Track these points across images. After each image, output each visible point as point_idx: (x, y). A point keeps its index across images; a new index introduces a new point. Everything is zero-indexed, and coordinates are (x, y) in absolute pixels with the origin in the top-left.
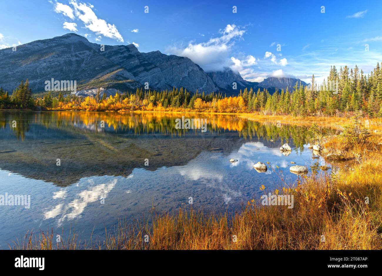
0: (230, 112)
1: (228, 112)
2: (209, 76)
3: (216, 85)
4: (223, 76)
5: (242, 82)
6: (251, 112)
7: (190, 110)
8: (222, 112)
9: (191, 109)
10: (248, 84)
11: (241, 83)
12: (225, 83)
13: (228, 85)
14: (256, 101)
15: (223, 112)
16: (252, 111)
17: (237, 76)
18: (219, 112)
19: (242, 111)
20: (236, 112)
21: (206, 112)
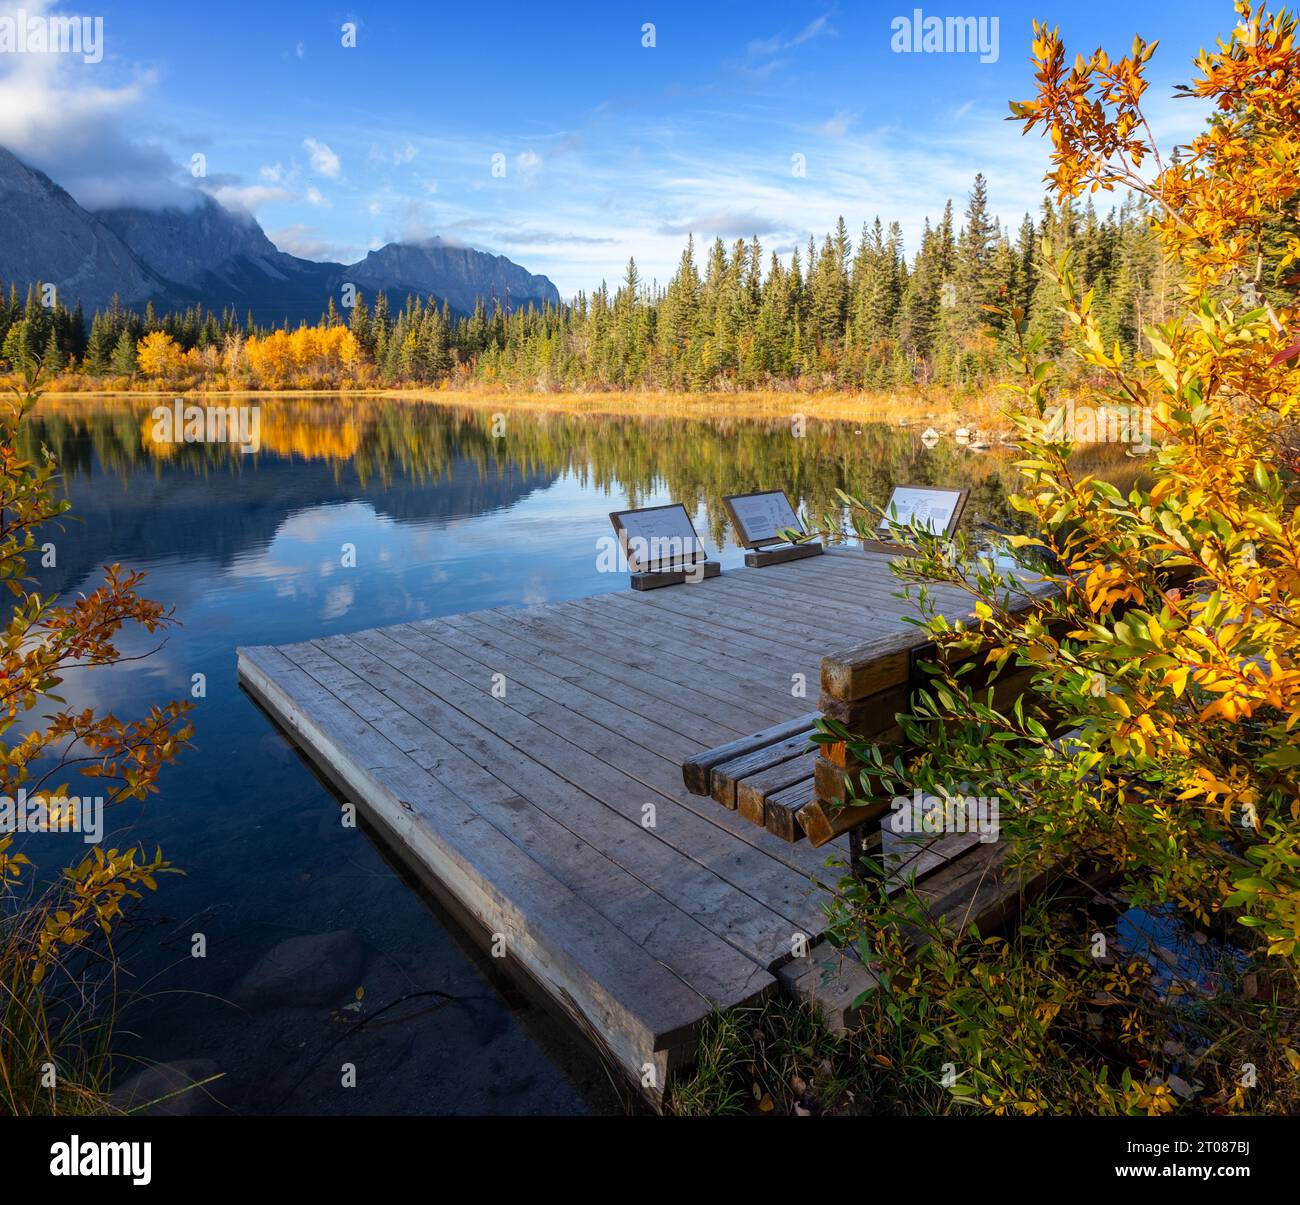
0: (315, 388)
1: (305, 389)
2: (104, 225)
3: (146, 271)
4: (176, 229)
5: (271, 263)
6: (398, 385)
7: (129, 383)
8: (278, 389)
9: (134, 377)
10: (298, 268)
11: (269, 266)
12: (189, 262)
13: (209, 274)
14: (410, 342)
15: (284, 388)
16: (401, 381)
17: (245, 233)
18: (266, 389)
19: (360, 381)
20: (338, 388)
21: (208, 389)
